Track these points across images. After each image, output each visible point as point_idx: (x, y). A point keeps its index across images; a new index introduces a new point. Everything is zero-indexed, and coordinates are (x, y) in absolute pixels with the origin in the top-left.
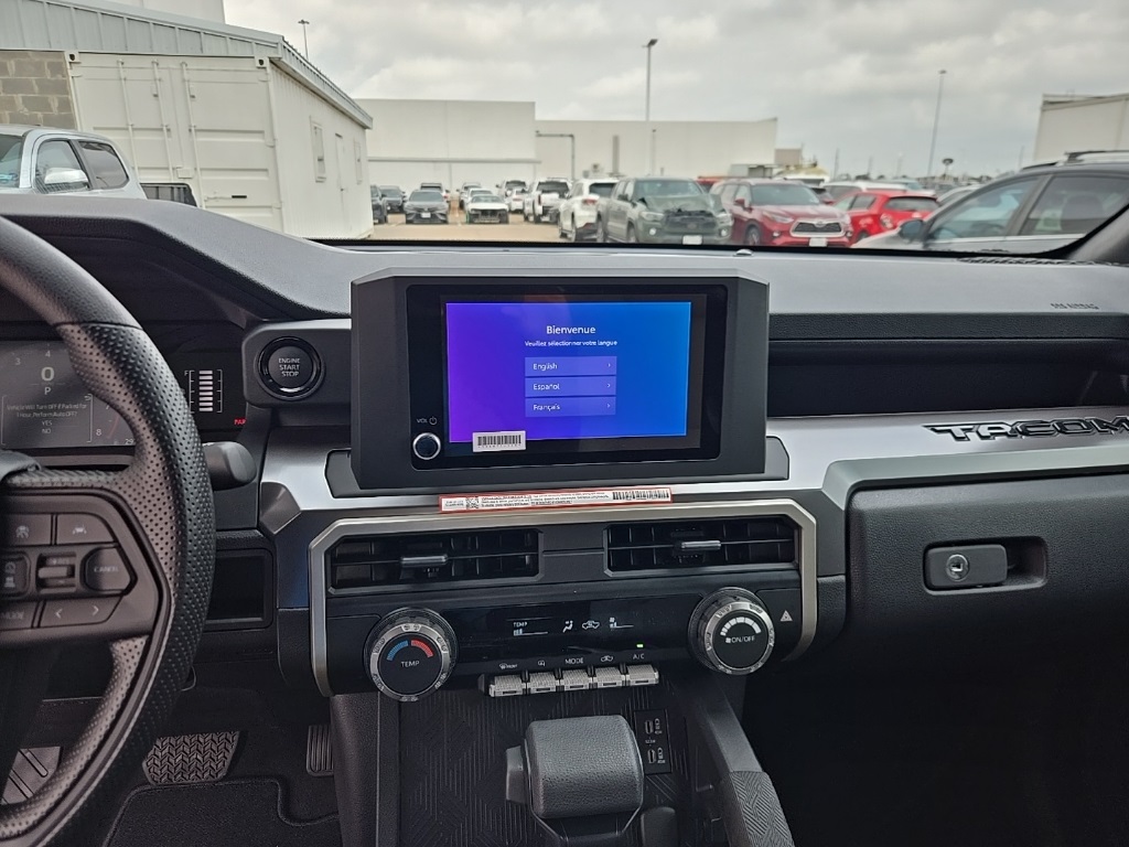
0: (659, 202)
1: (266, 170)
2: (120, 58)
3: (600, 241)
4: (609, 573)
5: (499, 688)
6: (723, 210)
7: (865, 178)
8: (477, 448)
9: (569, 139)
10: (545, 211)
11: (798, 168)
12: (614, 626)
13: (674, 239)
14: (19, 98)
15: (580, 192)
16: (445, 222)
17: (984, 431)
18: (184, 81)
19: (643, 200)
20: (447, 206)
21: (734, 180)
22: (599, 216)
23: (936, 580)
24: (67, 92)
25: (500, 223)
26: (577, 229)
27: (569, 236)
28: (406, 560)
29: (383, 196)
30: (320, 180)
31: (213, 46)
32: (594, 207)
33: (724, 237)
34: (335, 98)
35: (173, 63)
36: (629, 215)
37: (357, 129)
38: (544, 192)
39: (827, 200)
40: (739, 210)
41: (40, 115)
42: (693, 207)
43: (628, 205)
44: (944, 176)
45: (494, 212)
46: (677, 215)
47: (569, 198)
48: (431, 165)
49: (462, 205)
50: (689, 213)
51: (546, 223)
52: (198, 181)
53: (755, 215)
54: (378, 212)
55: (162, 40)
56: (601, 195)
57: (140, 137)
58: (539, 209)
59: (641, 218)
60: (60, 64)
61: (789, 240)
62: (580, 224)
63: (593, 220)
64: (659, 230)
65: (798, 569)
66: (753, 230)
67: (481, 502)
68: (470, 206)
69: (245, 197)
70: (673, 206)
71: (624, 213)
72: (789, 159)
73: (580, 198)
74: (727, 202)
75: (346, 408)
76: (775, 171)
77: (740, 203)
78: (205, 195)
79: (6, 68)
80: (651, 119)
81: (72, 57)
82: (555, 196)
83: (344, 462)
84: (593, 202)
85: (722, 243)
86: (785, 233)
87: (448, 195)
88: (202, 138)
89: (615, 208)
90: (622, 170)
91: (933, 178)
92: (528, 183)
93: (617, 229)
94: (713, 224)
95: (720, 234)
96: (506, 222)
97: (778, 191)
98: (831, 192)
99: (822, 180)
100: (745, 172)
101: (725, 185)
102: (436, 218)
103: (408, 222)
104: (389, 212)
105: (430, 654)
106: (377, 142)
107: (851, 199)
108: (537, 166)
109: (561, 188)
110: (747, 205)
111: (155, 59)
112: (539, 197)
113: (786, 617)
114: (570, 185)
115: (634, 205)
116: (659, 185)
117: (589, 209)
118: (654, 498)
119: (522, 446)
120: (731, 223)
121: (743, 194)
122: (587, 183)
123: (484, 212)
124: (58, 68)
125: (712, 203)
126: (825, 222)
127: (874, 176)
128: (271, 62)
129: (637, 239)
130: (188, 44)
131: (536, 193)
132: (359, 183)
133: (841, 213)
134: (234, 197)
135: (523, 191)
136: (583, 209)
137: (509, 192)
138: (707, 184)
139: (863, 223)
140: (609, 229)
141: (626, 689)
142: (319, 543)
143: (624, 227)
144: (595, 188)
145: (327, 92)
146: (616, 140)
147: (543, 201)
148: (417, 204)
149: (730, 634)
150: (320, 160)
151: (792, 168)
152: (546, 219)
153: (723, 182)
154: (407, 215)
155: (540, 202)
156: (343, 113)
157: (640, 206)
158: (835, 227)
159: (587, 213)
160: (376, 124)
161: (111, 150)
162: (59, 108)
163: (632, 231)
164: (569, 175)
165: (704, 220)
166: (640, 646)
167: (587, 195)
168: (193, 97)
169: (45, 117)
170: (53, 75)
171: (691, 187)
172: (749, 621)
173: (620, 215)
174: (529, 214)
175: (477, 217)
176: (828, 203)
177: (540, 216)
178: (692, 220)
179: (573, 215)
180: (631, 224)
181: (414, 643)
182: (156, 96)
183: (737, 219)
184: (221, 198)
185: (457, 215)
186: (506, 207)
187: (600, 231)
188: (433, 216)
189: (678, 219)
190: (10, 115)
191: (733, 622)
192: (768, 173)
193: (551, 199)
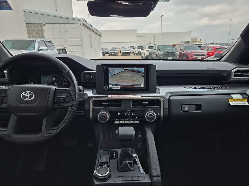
0: (163, 50)
1: (81, 46)
2: (53, 24)
3: (150, 59)
4: (132, 107)
5: (116, 122)
6: (177, 52)
7: (212, 44)
8: (113, 88)
9: (144, 37)
10: (138, 53)
11: (196, 42)
12: (133, 114)
13: (166, 58)
14: (34, 33)
15: (146, 48)
16: (117, 55)
17: (193, 88)
18: (65, 28)
19: (159, 50)
20: (117, 52)
21: (180, 45)
22: (150, 54)
23: (183, 110)
24: (43, 31)
25: (129, 55)
26: (145, 56)
27: (143, 58)
28: (103, 103)
29: (104, 50)
30: (91, 47)
31: (71, 21)
32: (149, 51)
33: (178, 57)
34: (95, 30)
35: (63, 25)
36: (156, 53)
37: (99, 37)
38: (138, 49)
39: (202, 49)
40: (181, 51)
41: (38, 36)
42: (171, 51)
43: (156, 51)
44: (232, 43)
45: (127, 53)
46: (167, 53)
47: (143, 50)
48: (114, 43)
49: (121, 52)
50: (170, 52)
51: (139, 55)
52: (67, 48)
53: (185, 52)
54: (103, 54)
55: (61, 21)
56: (151, 49)
57: (57, 39)
58: (137, 52)
59: (159, 54)
60: (42, 26)
61: (192, 58)
62: (146, 55)
63: (149, 54)
64: (163, 56)
65: (161, 107)
66: (184, 56)
67: (113, 96)
68: (122, 52)
69: (76, 51)
70: (166, 51)
71: (155, 53)
72: (194, 40)
73: (146, 50)
74: (178, 50)
75: (95, 83)
76: (191, 42)
77: (181, 50)
78: (69, 51)
79: (32, 27)
80: (162, 32)
81: (44, 24)
82: (140, 49)
83: (95, 90)
84: (149, 50)
85: (177, 59)
86: (192, 56)
87: (118, 50)
88: (69, 40)
89: (153, 52)
90: (156, 43)
91: (229, 43)
92: (135, 47)
93: (154, 56)
94: (175, 55)
95: (177, 57)
96: (130, 55)
97: (190, 47)
98: (203, 47)
99: (202, 45)
100: (184, 43)
101: (178, 46)
102: (115, 55)
103: (109, 55)
104: (105, 53)
105: (106, 116)
106: (103, 39)
107: (207, 48)
108: (137, 43)
109: (142, 48)
110: (183, 50)
111: (60, 24)
112: (137, 50)
113: (158, 114)
114: (144, 47)
115: (157, 51)
116: (163, 46)
117: (148, 52)
118: (139, 96)
119: (120, 88)
120: (179, 54)
121: (182, 48)
122: (147, 46)
123: (125, 53)
124: (41, 27)
125: (175, 50)
126: (201, 54)
127: (215, 43)
128: (82, 24)
129: (158, 58)
130: (66, 21)
131: (136, 49)
132: (99, 47)
133: (205, 52)
134: (74, 51)
135: (134, 48)
136: (146, 52)
137: (131, 49)
138: (174, 46)
139: (210, 54)
140: (152, 56)
141: (134, 124)
142: (91, 101)
143: (155, 56)
144: (149, 47)
145: (93, 29)
146: (155, 37)
147: (138, 50)
148: (111, 52)
149: (149, 116)
150: (92, 43)
151: (195, 42)
152: (139, 54)
153: (178, 45)
154: (109, 54)
155: (137, 51)
156: (96, 33)
157: (159, 51)
158: (203, 55)
159: (147, 53)
160: (103, 35)
161: (51, 42)
162: (41, 34)
163: (157, 56)
164: (144, 45)
165: (173, 54)
166: (136, 118)
167: (147, 49)
168: (67, 31)
169: (39, 36)
170: (40, 28)
171: (170, 47)
172: (152, 114)
173: (154, 53)
174: (135, 53)
175: (124, 54)
176: (202, 50)
177: (137, 54)
178: (170, 54)
179: (144, 53)
180: (157, 55)
181: (104, 114)
182: (60, 31)
183: (181, 54)
184: (72, 51)
185: (119, 54)
186: (130, 52)
187: (150, 56)
188: (115, 54)
189: (167, 54)
190: (32, 36)
191: (149, 114)
192: (189, 43)
193: (139, 50)
